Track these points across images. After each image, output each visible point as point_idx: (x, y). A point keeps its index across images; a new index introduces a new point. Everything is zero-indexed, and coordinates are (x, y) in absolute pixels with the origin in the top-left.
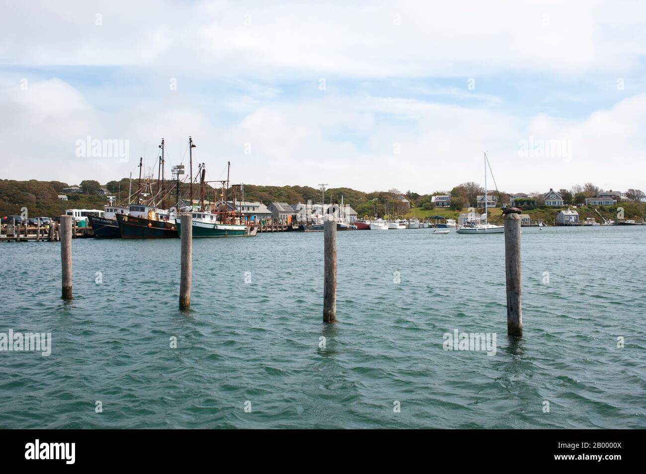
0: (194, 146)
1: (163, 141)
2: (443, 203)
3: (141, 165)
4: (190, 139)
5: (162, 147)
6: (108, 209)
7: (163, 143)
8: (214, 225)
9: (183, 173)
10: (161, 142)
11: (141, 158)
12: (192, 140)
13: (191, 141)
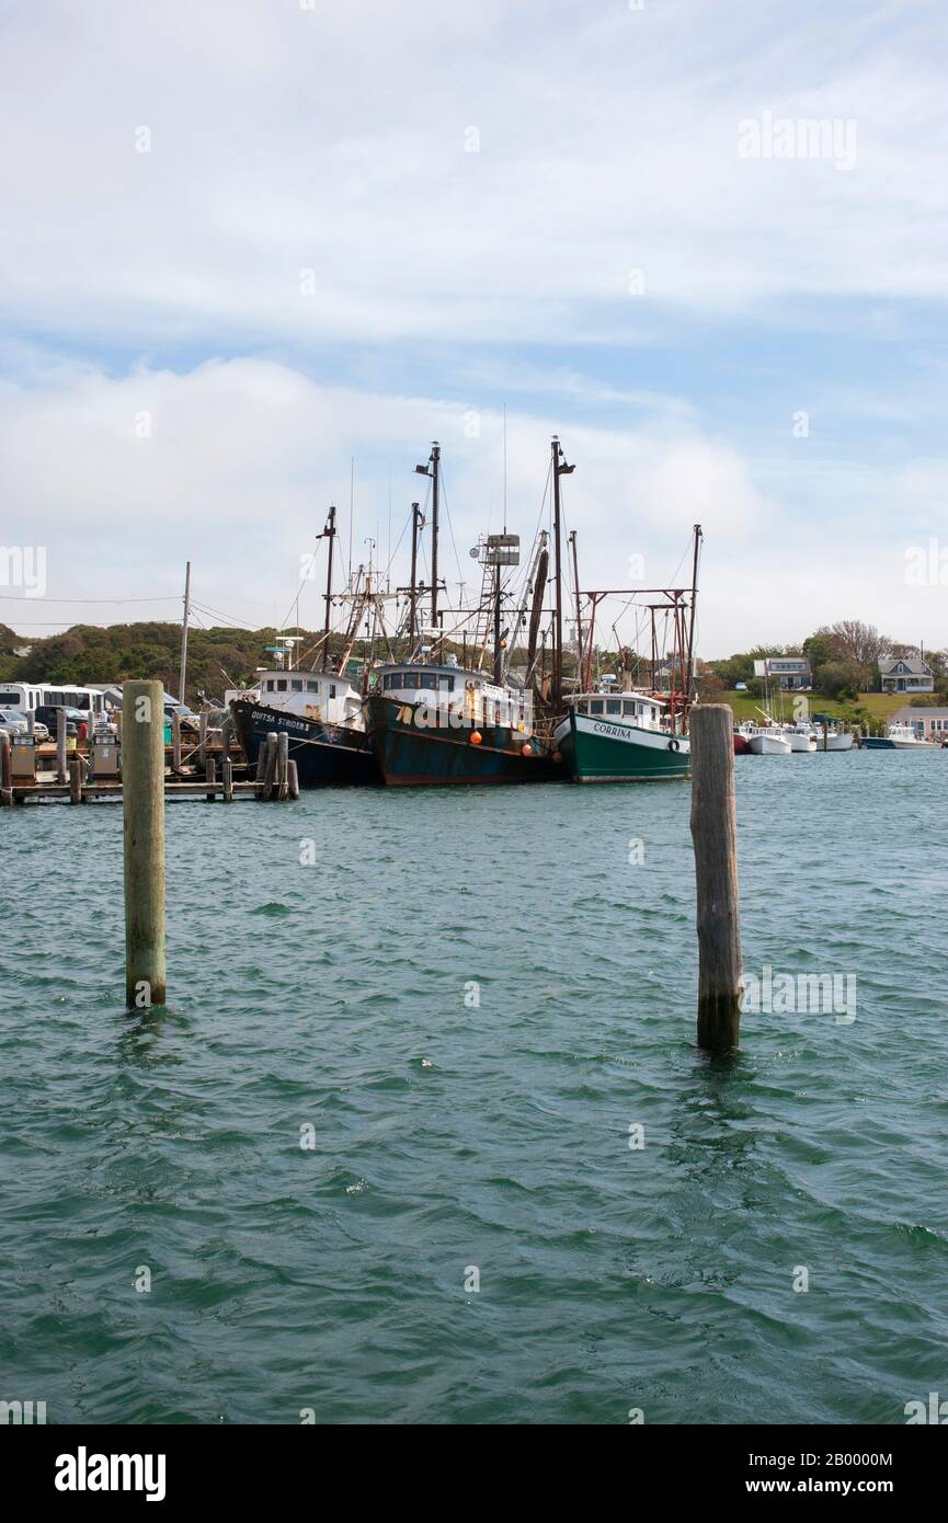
0: (568, 469)
1: (436, 450)
2: (791, 680)
3: (330, 532)
4: (555, 445)
5: (431, 471)
6: (270, 684)
7: (435, 458)
8: (668, 739)
9: (513, 560)
10: (430, 453)
11: (333, 510)
12: (562, 447)
13: (557, 453)
